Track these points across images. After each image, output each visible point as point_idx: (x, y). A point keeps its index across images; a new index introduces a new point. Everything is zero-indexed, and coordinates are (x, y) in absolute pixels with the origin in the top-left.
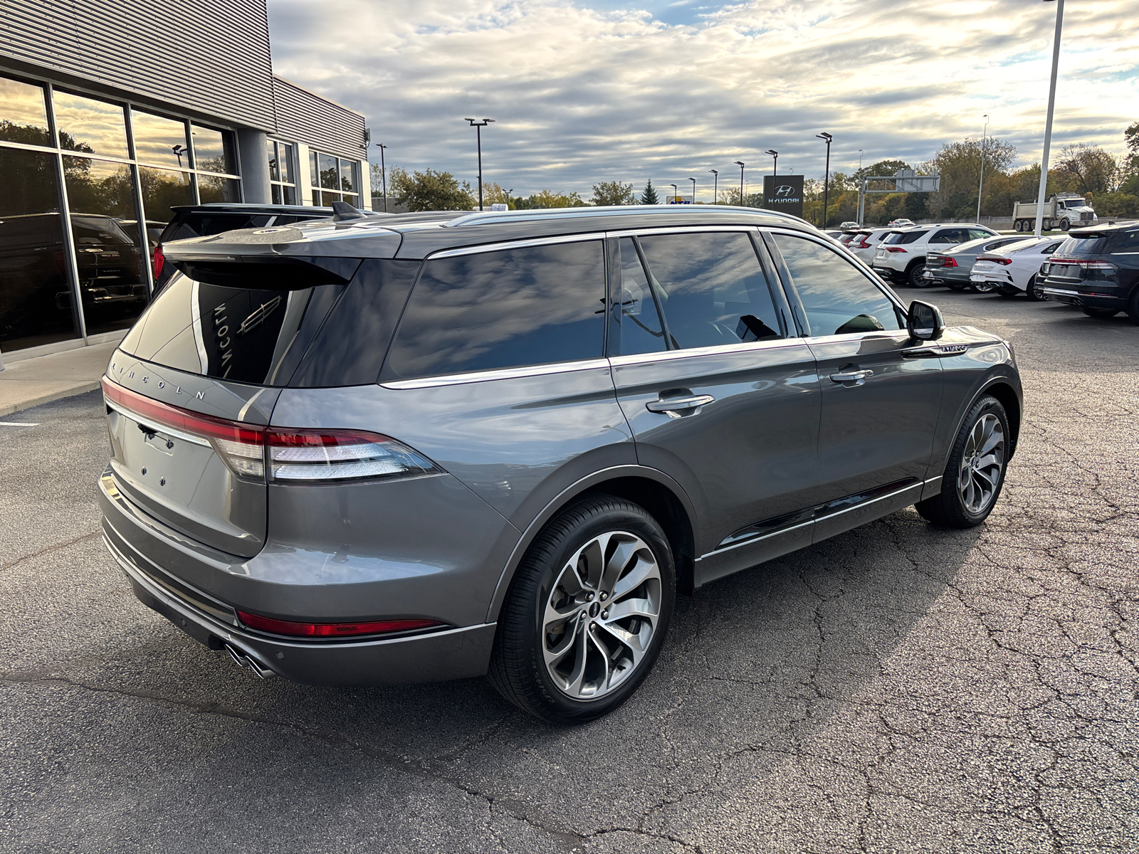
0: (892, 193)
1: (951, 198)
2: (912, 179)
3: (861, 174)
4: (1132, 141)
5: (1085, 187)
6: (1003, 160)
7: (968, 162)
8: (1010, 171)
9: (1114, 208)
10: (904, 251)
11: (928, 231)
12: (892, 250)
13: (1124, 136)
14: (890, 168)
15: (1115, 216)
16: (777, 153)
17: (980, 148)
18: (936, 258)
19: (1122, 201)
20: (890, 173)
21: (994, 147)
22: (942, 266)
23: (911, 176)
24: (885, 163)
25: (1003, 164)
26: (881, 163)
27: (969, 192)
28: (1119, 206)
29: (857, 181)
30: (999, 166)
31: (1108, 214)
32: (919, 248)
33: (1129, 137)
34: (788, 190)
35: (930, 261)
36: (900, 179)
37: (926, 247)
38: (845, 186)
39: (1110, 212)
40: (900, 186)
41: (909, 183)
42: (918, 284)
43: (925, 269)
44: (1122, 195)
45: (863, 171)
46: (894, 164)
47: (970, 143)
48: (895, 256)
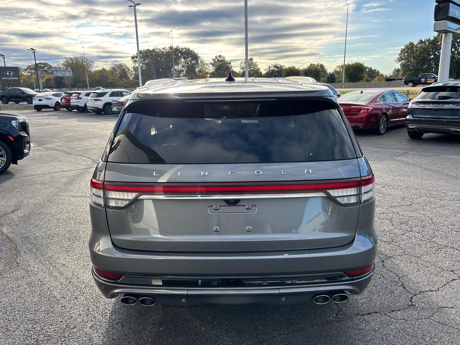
0: (46, 76)
1: (73, 79)
2: (60, 71)
3: (29, 68)
4: (133, 61)
5: (121, 77)
6: (90, 66)
7: (76, 65)
8: (93, 70)
9: (133, 85)
10: (101, 100)
11: (108, 92)
12: (96, 100)
13: (131, 59)
14: (43, 65)
15: (133, 87)
16: (4, 56)
17: (80, 60)
18: (117, 103)
19: (135, 82)
20: (43, 68)
21: (86, 60)
22: (120, 106)
23: (59, 70)
24: (40, 63)
25: (90, 67)
26: (38, 63)
27: (80, 77)
28: (134, 84)
29: (28, 71)
30: (89, 68)
31: (131, 87)
32: (107, 99)
33: (132, 60)
34: (12, 74)
35: (114, 104)
36: (55, 71)
37: (109, 99)
38: (23, 72)
39: (132, 86)
40: (56, 73)
41: (59, 72)
42: (108, 113)
43: (112, 107)
44: (134, 80)
45: (30, 66)
46: (44, 64)
47: (76, 58)
48: (97, 102)
